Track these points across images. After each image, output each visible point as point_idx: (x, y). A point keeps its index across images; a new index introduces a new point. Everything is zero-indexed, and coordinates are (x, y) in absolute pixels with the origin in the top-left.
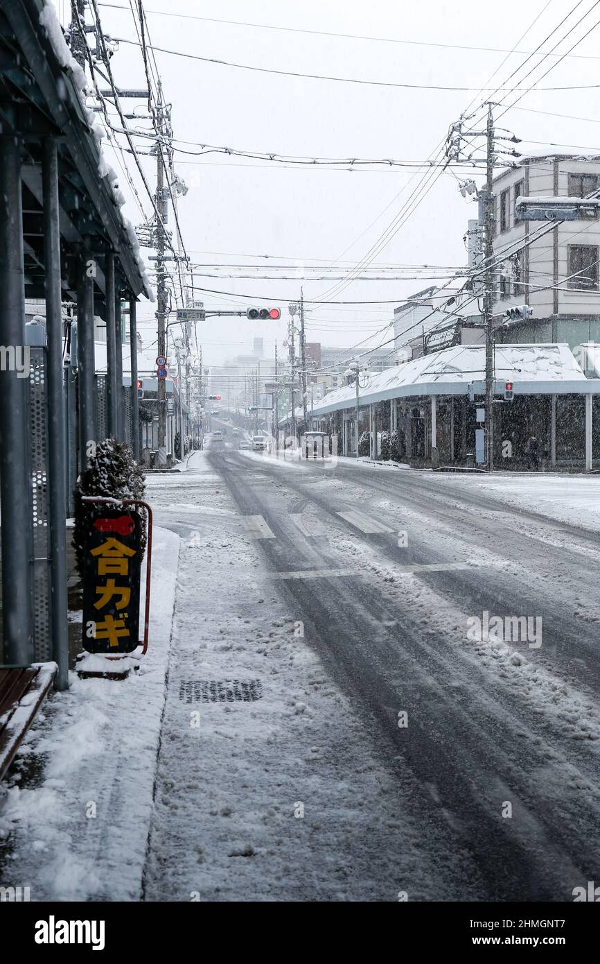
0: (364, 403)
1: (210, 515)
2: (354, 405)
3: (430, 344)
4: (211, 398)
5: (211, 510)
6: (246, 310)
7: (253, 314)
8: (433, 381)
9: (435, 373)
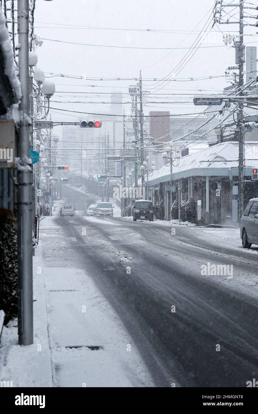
0: (176, 178)
1: (53, 237)
2: (169, 179)
3: (225, 134)
4: (59, 168)
5: (54, 235)
6: (79, 122)
7: (84, 124)
8: (206, 167)
9: (208, 161)
